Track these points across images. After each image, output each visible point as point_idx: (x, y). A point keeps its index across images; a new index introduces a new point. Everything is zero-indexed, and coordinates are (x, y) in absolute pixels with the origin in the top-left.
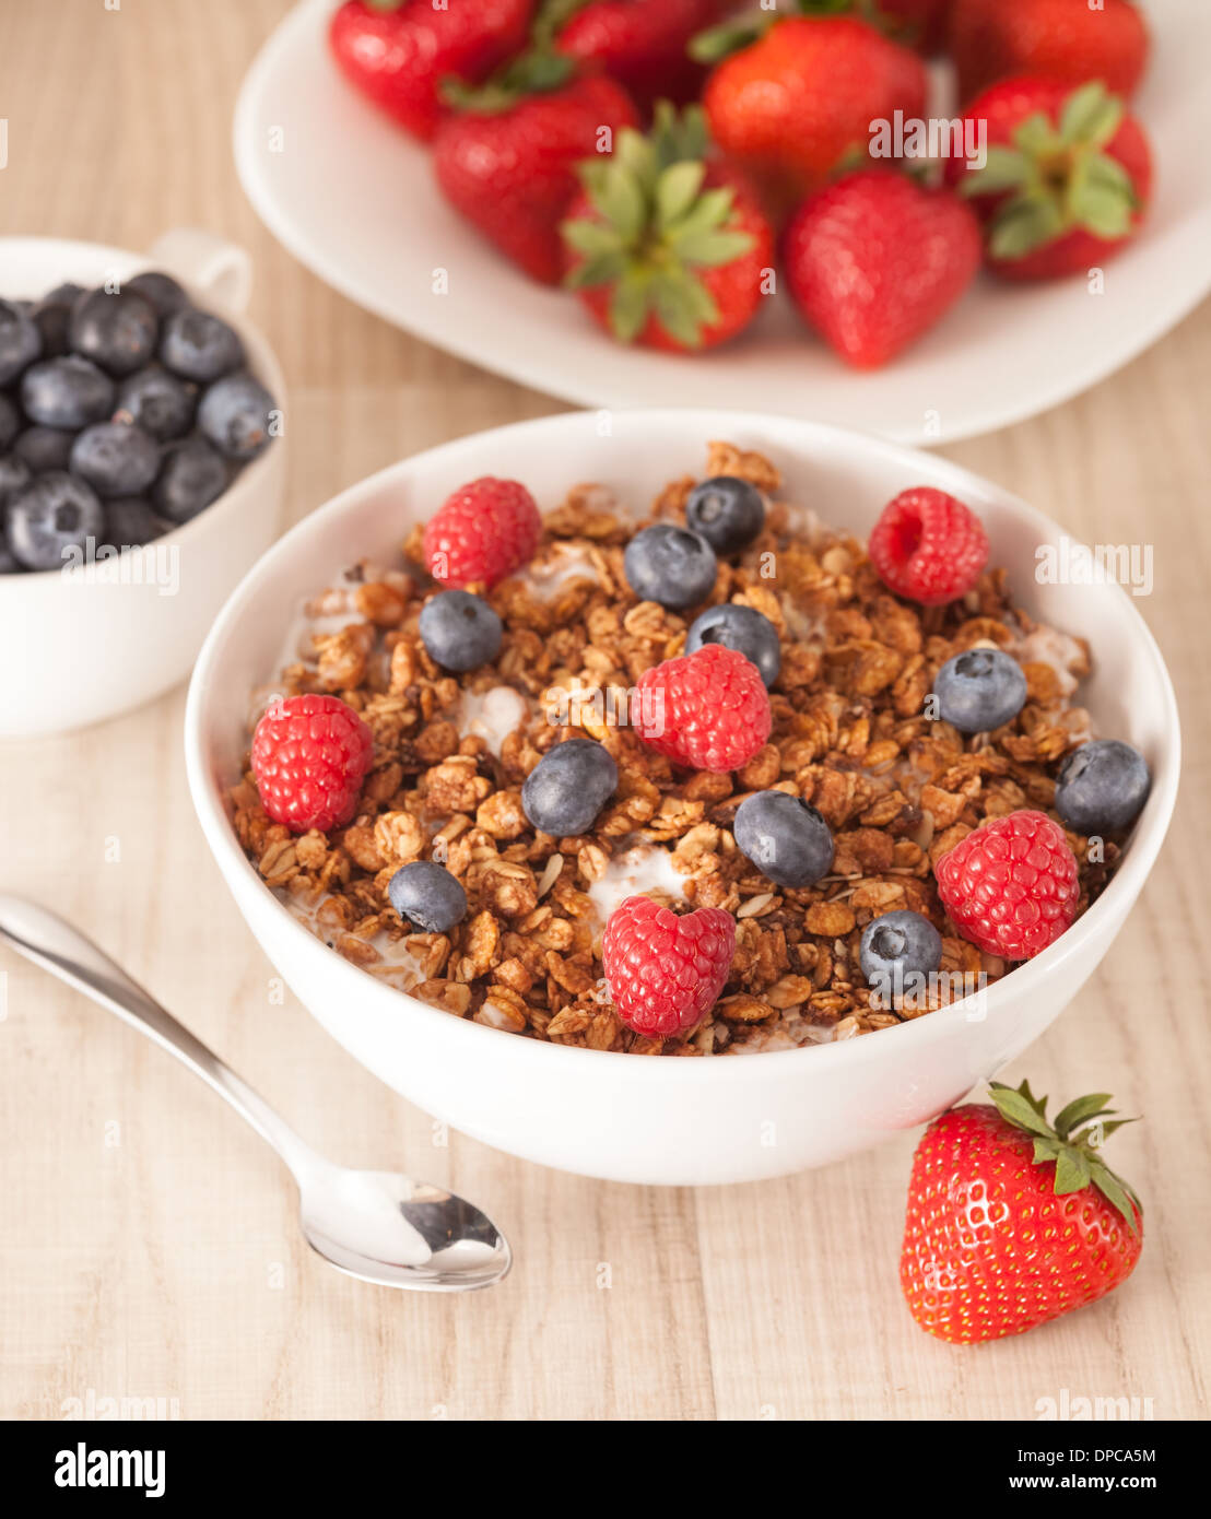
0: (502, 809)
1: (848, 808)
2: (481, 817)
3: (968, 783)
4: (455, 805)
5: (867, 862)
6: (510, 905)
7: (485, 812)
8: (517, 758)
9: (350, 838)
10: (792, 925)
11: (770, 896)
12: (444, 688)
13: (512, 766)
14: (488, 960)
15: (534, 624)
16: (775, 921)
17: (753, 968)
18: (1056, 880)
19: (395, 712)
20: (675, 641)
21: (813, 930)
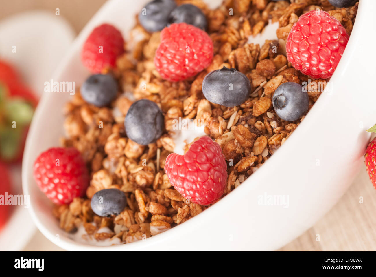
1: (251, 59)
2: (127, 154)
4: (118, 155)
5: (265, 74)
6: (142, 182)
7: (127, 151)
10: (249, 118)
11: (236, 112)
14: (144, 209)
16: (242, 121)
17: (238, 146)
18: (329, 33)
21: (257, 115)
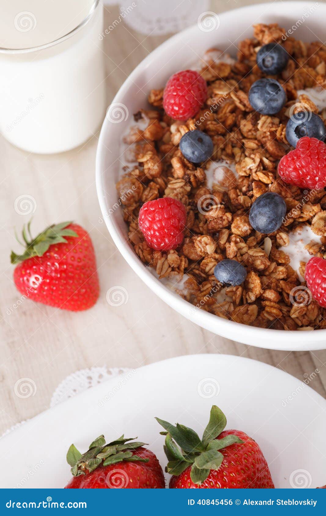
0: (241, 225)
2: (234, 230)
4: (221, 226)
6: (261, 267)
7: (234, 227)
8: (237, 200)
9: (185, 250)
12: (198, 173)
13: (236, 204)
14: (260, 291)
15: (220, 133)
19: (182, 187)
20: (279, 129)
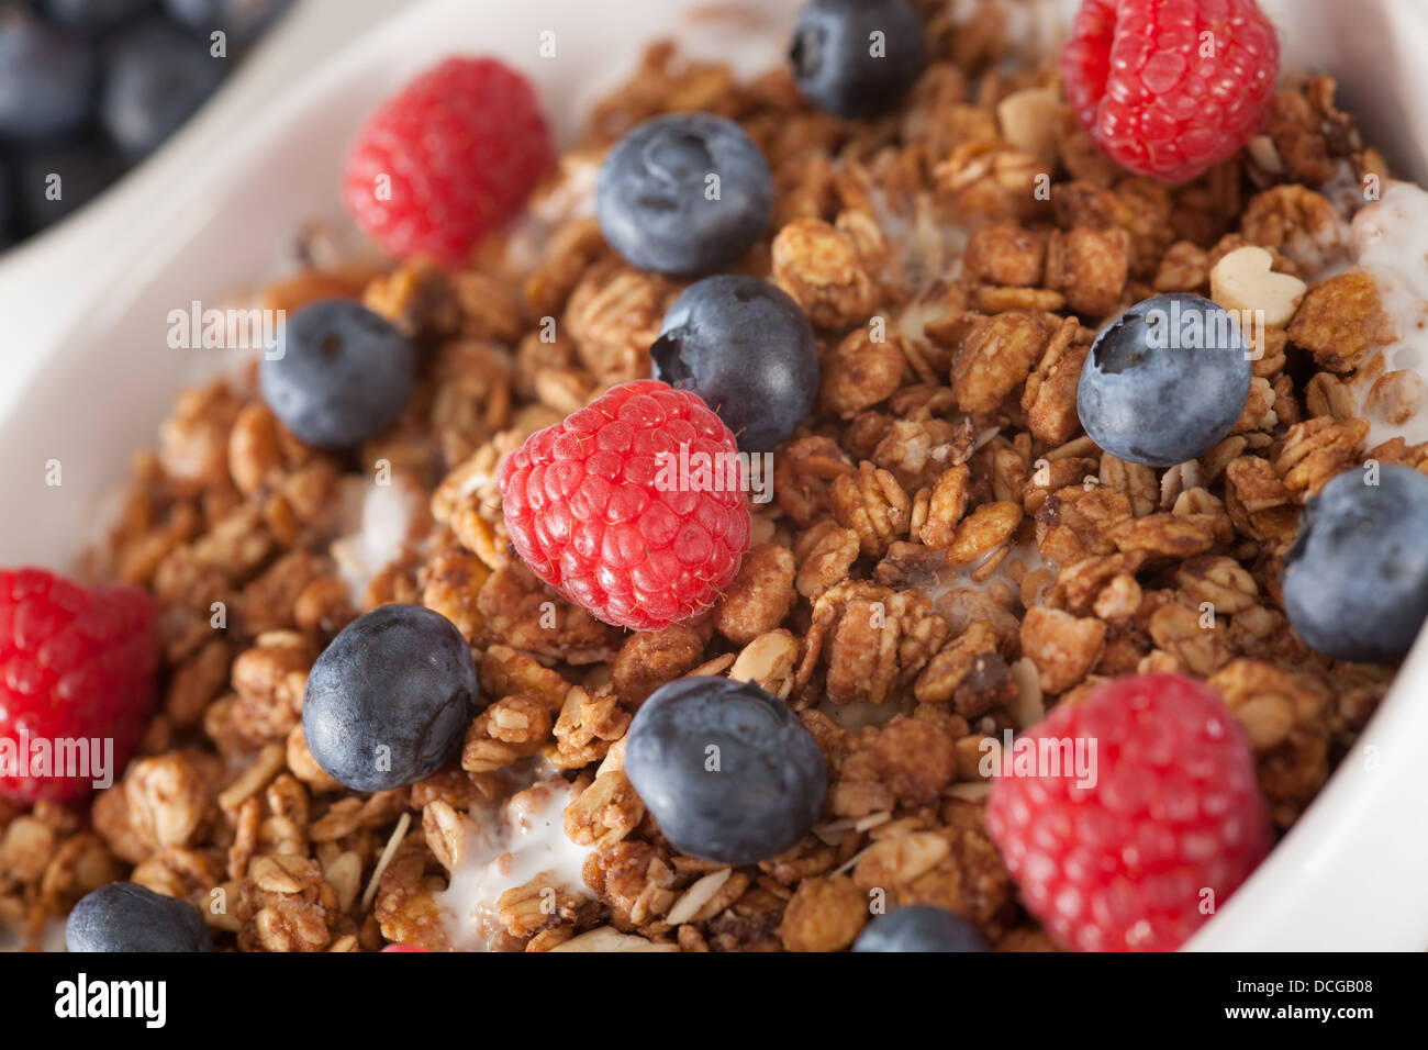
2: (293, 752)
3: (1106, 592)
4: (266, 727)
11: (727, 874)
12: (302, 485)
21: (788, 944)
